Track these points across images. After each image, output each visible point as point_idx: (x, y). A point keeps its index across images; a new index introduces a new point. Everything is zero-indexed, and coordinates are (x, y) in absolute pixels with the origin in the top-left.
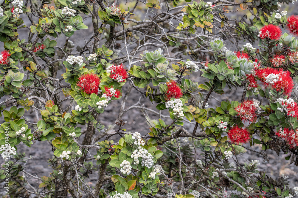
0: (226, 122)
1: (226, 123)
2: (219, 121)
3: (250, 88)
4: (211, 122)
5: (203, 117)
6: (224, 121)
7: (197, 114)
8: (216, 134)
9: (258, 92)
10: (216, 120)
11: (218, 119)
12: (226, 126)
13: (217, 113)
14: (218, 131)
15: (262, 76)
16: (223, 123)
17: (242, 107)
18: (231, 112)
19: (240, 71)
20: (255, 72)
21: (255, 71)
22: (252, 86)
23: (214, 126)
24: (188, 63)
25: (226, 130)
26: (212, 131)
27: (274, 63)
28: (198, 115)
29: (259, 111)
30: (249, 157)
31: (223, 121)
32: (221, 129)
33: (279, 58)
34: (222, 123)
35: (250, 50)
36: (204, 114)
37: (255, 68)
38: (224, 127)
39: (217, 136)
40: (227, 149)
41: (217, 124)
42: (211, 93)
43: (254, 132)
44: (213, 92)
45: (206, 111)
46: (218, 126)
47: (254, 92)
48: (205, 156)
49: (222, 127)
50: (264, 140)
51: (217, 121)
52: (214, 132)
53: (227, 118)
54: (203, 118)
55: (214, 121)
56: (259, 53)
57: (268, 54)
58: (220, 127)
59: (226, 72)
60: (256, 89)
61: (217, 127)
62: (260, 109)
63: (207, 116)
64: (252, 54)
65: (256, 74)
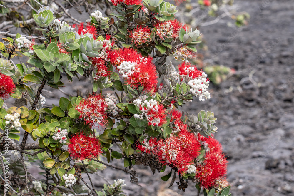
0: (66, 130)
1: (65, 132)
2: (55, 129)
3: (98, 79)
4: (43, 130)
5: (34, 122)
6: (62, 129)
7: (24, 118)
8: (51, 147)
9: (111, 83)
10: (51, 127)
11: (53, 126)
12: (65, 136)
13: (54, 117)
14: (54, 144)
15: (116, 62)
16: (61, 132)
17: (85, 105)
18: (72, 114)
19: (81, 55)
20: (107, 55)
21: (107, 52)
22: (102, 75)
23: (48, 136)
24: (21, 41)
25: (65, 142)
26: (45, 144)
27: (135, 39)
28: (26, 120)
29: (114, 111)
30: (114, 174)
31: (60, 129)
32: (59, 140)
33: (141, 33)
34: (59, 131)
35: (100, 21)
36: (35, 117)
37: (107, 49)
38: (62, 137)
39: (54, 150)
40: (67, 171)
41: (52, 134)
42: (43, 86)
43: (111, 141)
44: (47, 86)
45: (37, 114)
46: (53, 137)
47: (105, 83)
48: (45, 175)
49: (59, 137)
50: (127, 153)
51: (51, 129)
52: (49, 146)
53: (67, 124)
54: (34, 124)
55: (47, 129)
56: (114, 24)
57: (126, 26)
58: (56, 138)
59: (56, 59)
60: (107, 79)
61: (51, 138)
62: (116, 108)
63: (39, 120)
64: (104, 26)
65: (108, 58)
